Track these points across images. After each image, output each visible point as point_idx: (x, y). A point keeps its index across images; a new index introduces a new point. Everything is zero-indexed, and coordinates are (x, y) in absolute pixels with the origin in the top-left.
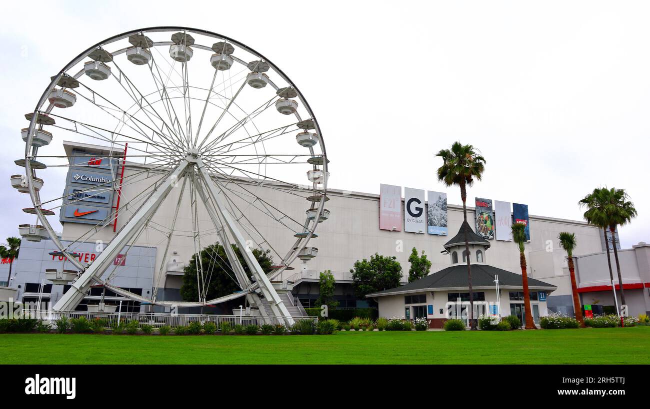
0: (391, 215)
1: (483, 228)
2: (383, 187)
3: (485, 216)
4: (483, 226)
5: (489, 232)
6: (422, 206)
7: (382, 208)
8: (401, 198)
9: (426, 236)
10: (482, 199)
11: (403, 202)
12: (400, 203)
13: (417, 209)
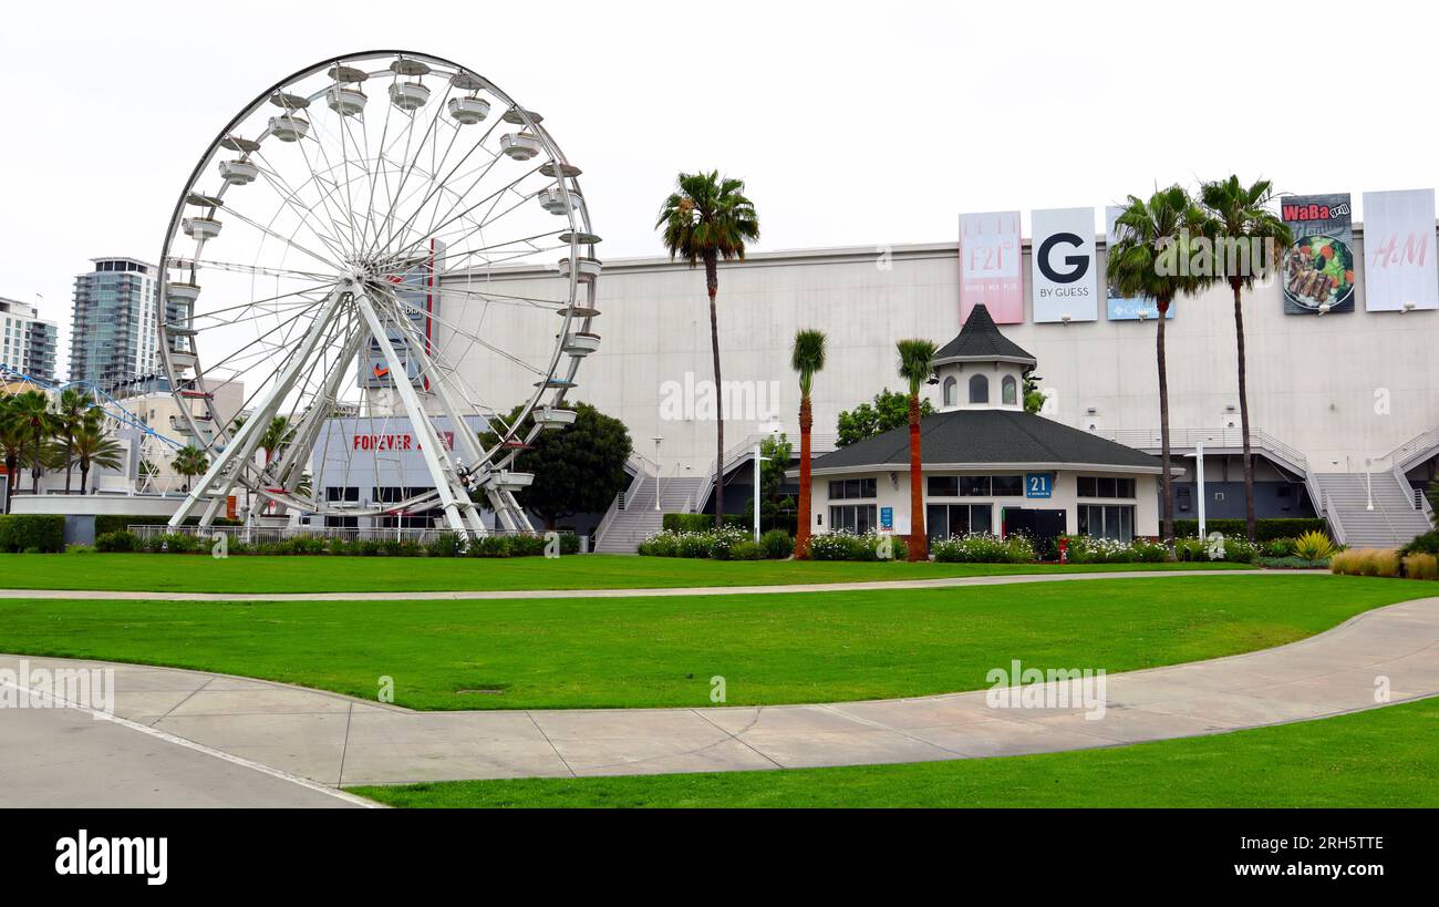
0: (991, 287)
1: (1309, 283)
2: (968, 223)
3: (1318, 246)
4: (1308, 278)
5: (1334, 291)
6: (1087, 249)
7: (967, 274)
8: (1022, 240)
9: (1103, 329)
10: (1306, 198)
11: (1026, 248)
12: (1016, 252)
13: (1069, 260)
